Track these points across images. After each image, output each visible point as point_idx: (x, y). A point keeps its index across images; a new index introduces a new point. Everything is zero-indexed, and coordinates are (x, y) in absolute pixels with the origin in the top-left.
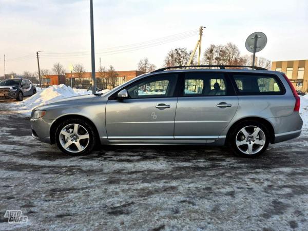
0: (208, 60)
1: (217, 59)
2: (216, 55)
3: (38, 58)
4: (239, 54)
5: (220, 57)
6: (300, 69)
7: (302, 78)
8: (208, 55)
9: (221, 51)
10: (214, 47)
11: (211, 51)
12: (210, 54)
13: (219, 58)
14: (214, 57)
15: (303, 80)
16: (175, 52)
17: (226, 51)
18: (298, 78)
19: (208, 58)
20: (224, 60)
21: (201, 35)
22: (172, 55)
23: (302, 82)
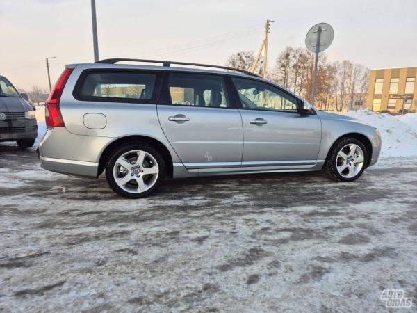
0: (283, 69)
1: (295, 66)
2: (293, 61)
3: (48, 67)
4: (325, 59)
5: (299, 64)
6: (408, 80)
7: (412, 92)
8: (283, 61)
9: (301, 56)
10: (291, 49)
11: (287, 56)
12: (286, 61)
13: (299, 66)
14: (292, 64)
15: (412, 95)
16: (237, 58)
17: (308, 56)
18: (406, 92)
19: (283, 66)
20: (305, 68)
21: (267, 32)
22: (233, 62)
23: (411, 98)
